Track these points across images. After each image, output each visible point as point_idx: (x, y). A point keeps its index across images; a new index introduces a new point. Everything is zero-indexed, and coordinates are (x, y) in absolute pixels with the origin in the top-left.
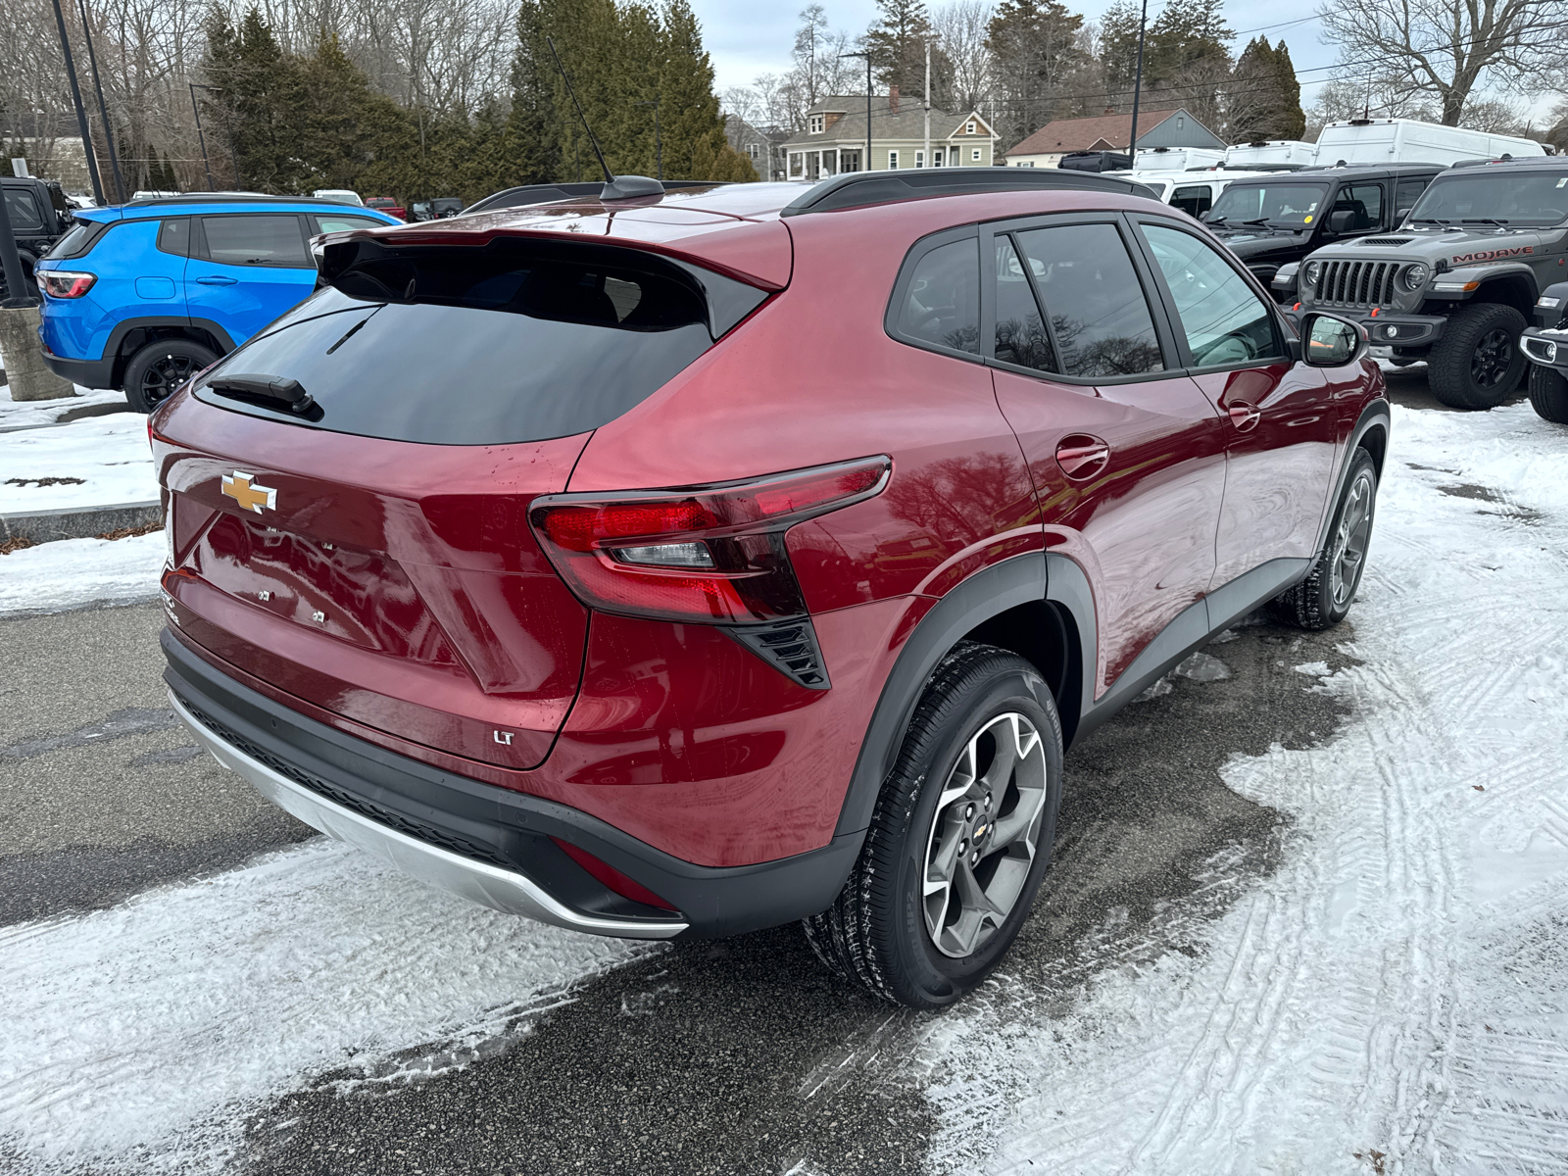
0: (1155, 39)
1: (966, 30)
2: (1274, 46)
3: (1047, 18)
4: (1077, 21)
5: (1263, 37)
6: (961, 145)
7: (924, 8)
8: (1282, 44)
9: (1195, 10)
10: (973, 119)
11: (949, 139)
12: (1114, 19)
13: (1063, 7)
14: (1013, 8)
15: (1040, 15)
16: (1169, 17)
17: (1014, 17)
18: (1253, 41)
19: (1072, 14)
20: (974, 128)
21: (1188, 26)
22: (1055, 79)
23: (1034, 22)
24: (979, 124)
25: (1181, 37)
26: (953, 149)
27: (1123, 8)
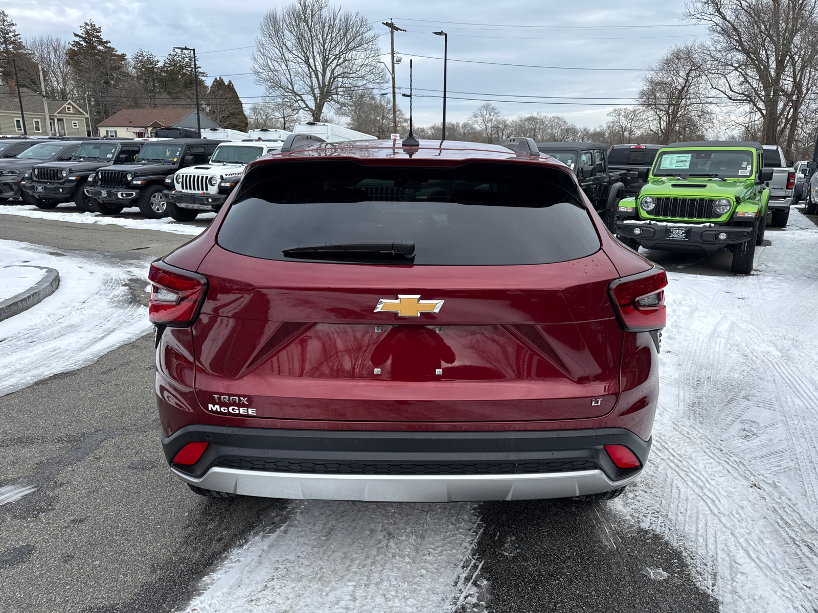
0: (165, 72)
1: (52, 53)
2: (226, 83)
3: (105, 53)
4: (123, 57)
5: (220, 78)
6: (64, 118)
7: (19, 36)
8: (230, 82)
9: (184, 60)
10: (69, 104)
11: (55, 114)
12: (140, 58)
13: (114, 49)
14: (82, 45)
15: (100, 51)
16: (170, 61)
17: (84, 50)
18: (216, 79)
19: (119, 53)
20: (71, 109)
21: (182, 67)
22: (115, 87)
23: (97, 54)
24: (73, 106)
25: (179, 72)
26: (59, 120)
27: (144, 54)
